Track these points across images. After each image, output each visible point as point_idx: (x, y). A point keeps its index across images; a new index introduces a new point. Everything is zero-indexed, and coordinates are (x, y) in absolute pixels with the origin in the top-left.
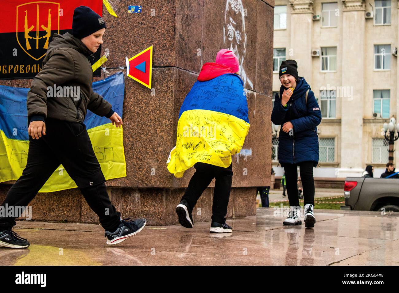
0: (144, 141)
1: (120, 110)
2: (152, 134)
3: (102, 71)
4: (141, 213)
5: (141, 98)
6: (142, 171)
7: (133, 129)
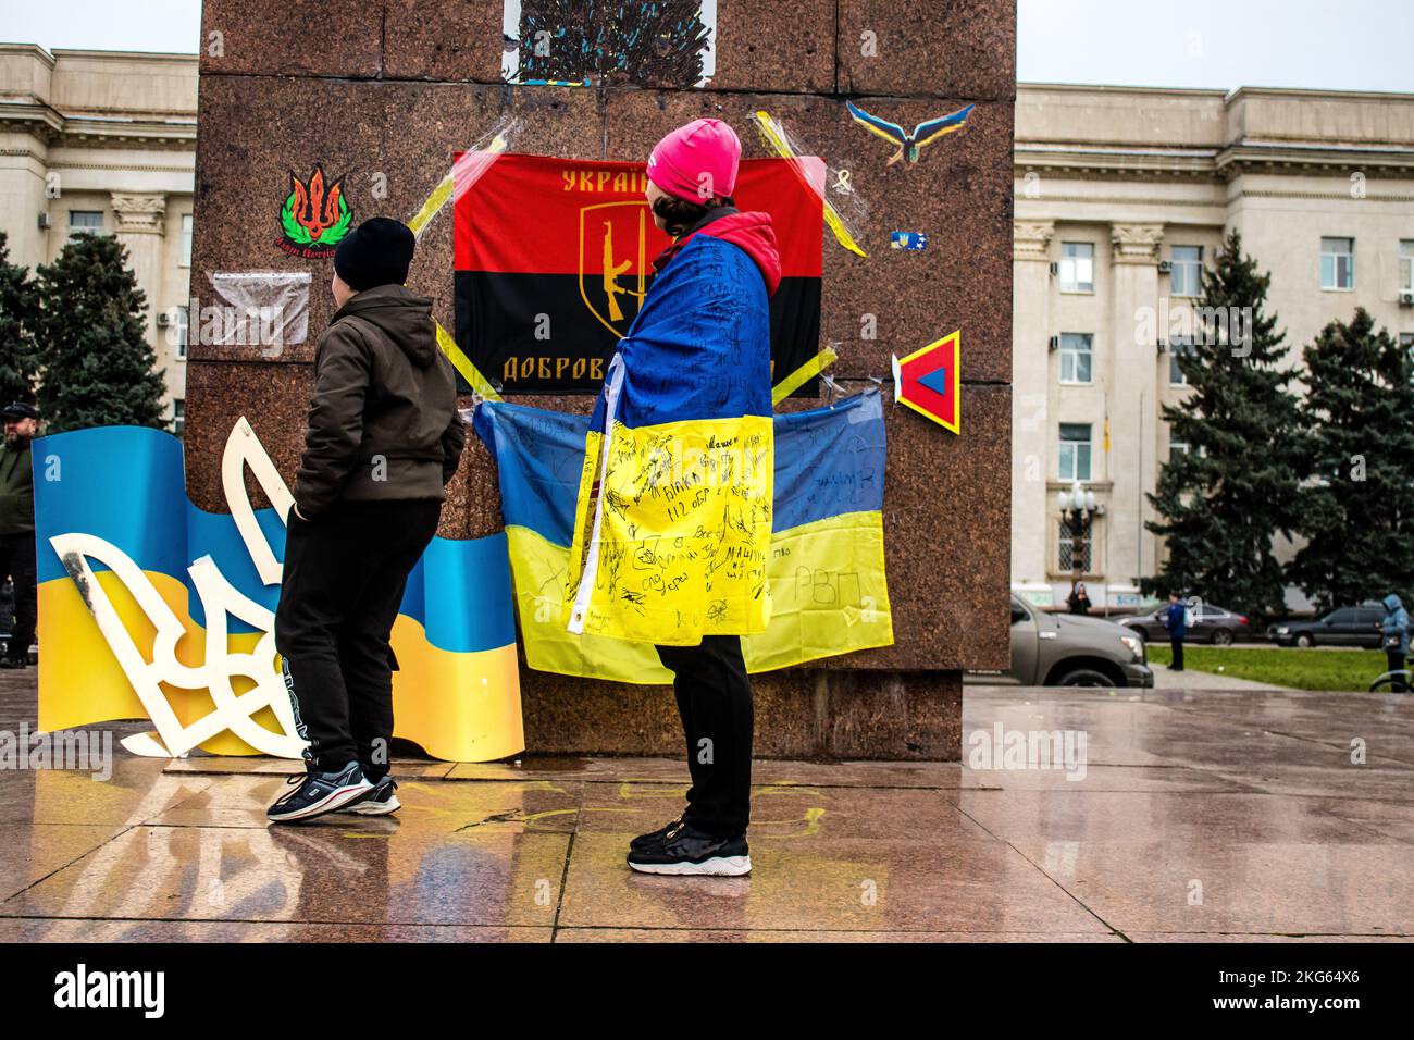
0: (937, 560)
1: (876, 482)
2: (956, 541)
3: (822, 384)
4: (910, 732)
5: (927, 455)
6: (932, 632)
7: (908, 530)
